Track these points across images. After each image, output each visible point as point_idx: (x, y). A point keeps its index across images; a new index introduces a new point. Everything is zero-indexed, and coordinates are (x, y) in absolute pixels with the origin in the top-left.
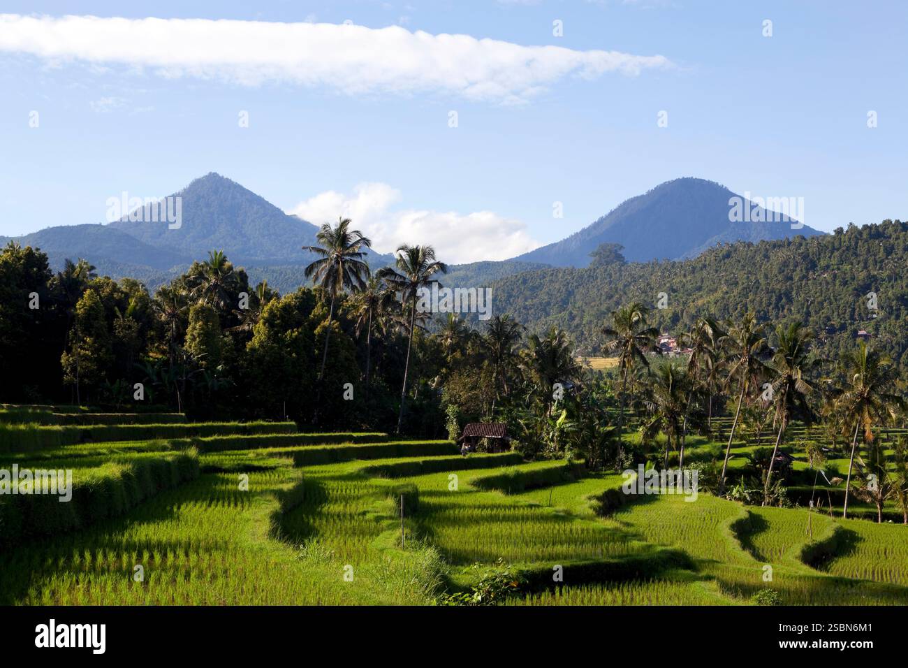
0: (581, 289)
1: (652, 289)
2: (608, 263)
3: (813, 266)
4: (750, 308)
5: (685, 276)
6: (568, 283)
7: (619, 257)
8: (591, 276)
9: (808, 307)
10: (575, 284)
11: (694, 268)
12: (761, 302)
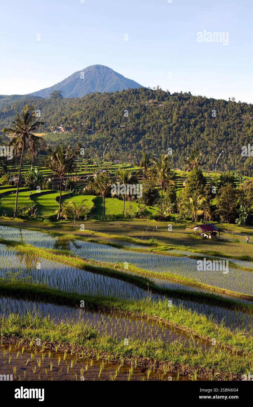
0: (45, 107)
1: (65, 108)
2: (56, 98)
3: (113, 102)
4: (90, 117)
5: (77, 104)
6: (40, 105)
7: (60, 95)
8: (49, 102)
9: (108, 117)
10: (43, 105)
11: (80, 101)
12: (93, 115)
